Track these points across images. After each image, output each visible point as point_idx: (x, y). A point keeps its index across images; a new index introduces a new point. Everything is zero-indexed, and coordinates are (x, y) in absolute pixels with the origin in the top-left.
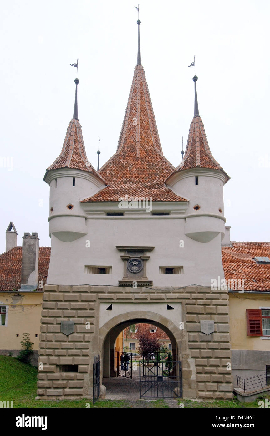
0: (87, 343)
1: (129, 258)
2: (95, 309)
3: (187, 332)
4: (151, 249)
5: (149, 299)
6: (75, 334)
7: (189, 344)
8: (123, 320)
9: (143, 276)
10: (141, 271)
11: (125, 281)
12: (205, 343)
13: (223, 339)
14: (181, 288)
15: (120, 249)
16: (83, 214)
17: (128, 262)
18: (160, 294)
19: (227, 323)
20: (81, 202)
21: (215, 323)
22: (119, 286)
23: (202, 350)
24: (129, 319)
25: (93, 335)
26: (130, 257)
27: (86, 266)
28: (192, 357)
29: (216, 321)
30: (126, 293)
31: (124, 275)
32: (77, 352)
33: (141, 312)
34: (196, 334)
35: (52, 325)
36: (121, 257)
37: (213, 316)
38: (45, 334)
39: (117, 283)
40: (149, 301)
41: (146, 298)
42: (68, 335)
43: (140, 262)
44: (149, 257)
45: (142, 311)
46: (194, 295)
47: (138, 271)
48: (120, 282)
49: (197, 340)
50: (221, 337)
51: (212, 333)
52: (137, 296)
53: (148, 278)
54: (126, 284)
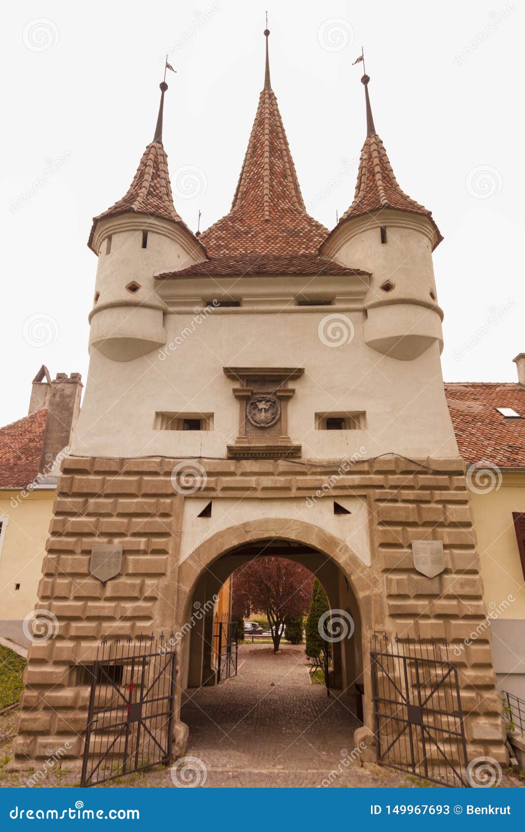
0: (149, 604)
1: (250, 394)
2: (172, 514)
3: (382, 571)
4: (297, 374)
5: (294, 490)
6: (123, 580)
7: (389, 604)
8: (235, 543)
9: (281, 435)
10: (276, 423)
11: (242, 445)
12: (424, 602)
13: (466, 591)
14: (363, 462)
15: (232, 373)
16: (158, 302)
17: (249, 404)
18: (318, 477)
19: (472, 547)
20: (156, 278)
21: (445, 547)
22: (229, 458)
23: (422, 622)
24: (248, 538)
25: (163, 582)
26: (252, 393)
27: (158, 414)
28: (398, 641)
29: (447, 542)
30: (244, 474)
31: (240, 432)
32: (122, 628)
33: (276, 521)
34: (404, 577)
35: (70, 557)
36: (235, 391)
37: (439, 530)
38: (50, 580)
39: (224, 453)
40: (294, 493)
41: (287, 485)
42: (106, 582)
43: (274, 402)
44: (293, 391)
45: (280, 519)
46: (393, 479)
47: (270, 424)
48: (230, 449)
49: (407, 592)
50: (463, 585)
51: (440, 575)
52: (267, 481)
53: (291, 438)
54: (244, 454)
